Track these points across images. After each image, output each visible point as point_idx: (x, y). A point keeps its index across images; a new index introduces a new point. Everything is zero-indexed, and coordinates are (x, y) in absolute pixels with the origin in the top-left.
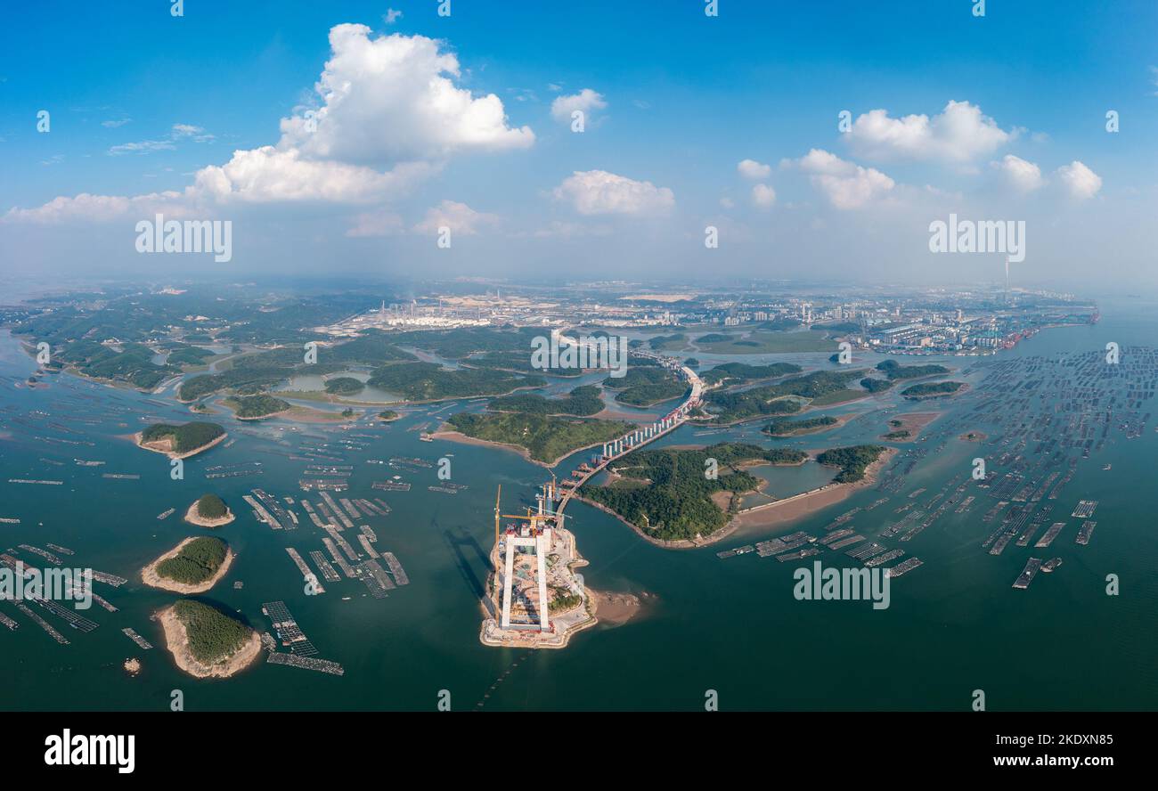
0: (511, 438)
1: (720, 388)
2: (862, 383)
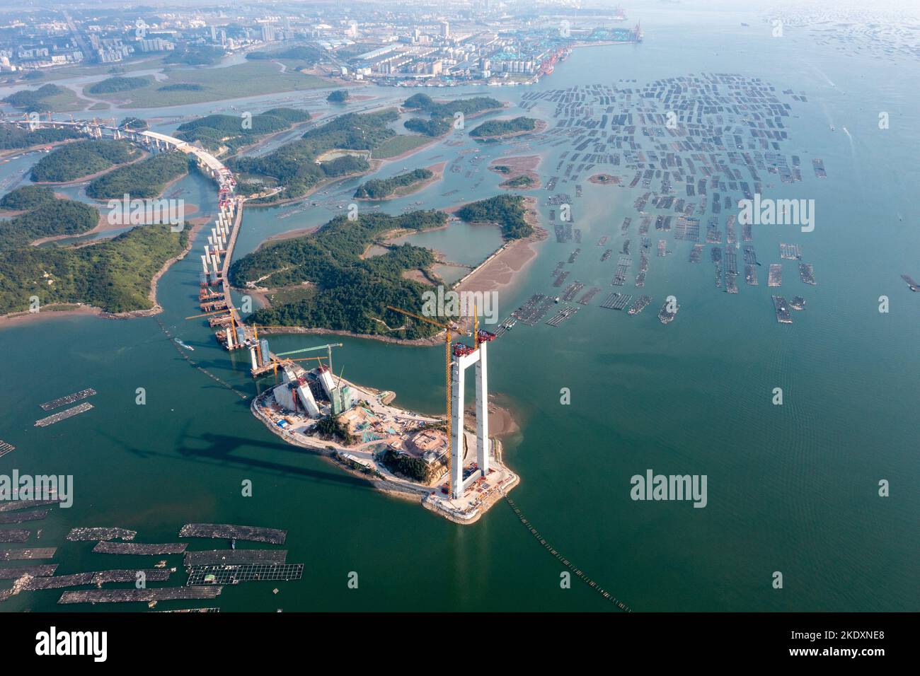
2: (407, 125)
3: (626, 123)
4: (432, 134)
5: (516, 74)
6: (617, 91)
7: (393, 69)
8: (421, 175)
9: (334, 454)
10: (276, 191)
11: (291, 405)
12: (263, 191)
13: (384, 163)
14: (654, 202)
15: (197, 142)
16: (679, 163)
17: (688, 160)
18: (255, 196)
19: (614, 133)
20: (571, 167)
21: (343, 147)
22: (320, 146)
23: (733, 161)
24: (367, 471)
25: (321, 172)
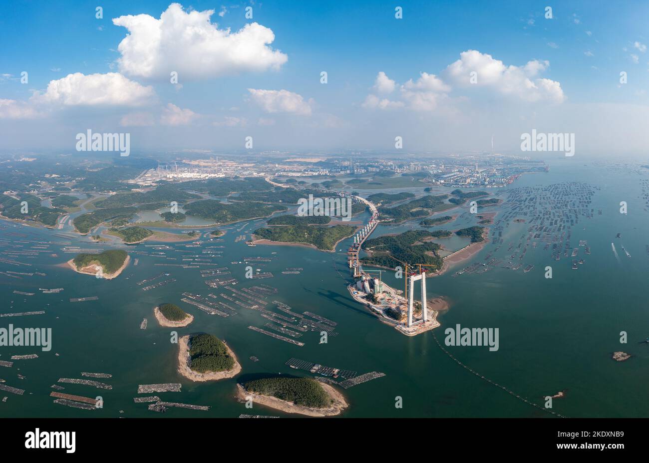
0: (299, 239)
1: (381, 206)
2: (450, 200)
3: (534, 200)
4: (457, 204)
5: (498, 183)
6: (534, 189)
7: (452, 181)
8: (448, 218)
9: (369, 306)
10: (391, 220)
11: (361, 288)
12: (387, 219)
13: (436, 213)
14: (536, 229)
15: (371, 201)
16: (550, 214)
17: (553, 213)
18: (383, 221)
19: (528, 204)
20: (507, 216)
21: (422, 207)
22: (414, 206)
23: (570, 212)
24: (378, 313)
25: (410, 214)
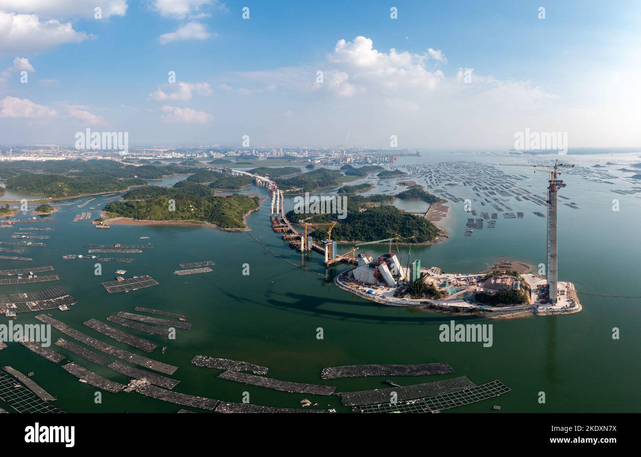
4: (360, 176)
10: (298, 189)
11: (371, 280)
12: (293, 189)
18: (288, 191)
22: (311, 178)
